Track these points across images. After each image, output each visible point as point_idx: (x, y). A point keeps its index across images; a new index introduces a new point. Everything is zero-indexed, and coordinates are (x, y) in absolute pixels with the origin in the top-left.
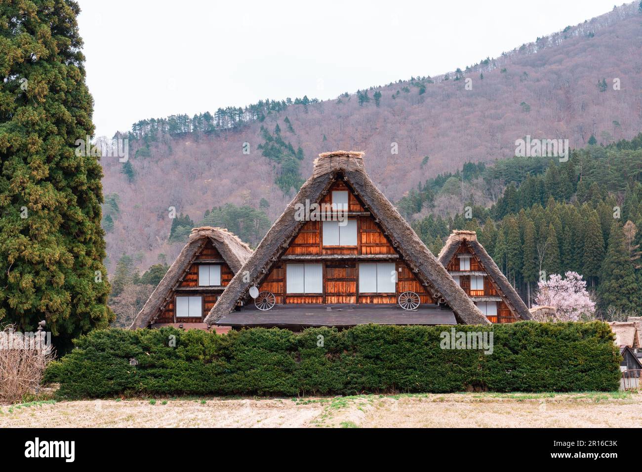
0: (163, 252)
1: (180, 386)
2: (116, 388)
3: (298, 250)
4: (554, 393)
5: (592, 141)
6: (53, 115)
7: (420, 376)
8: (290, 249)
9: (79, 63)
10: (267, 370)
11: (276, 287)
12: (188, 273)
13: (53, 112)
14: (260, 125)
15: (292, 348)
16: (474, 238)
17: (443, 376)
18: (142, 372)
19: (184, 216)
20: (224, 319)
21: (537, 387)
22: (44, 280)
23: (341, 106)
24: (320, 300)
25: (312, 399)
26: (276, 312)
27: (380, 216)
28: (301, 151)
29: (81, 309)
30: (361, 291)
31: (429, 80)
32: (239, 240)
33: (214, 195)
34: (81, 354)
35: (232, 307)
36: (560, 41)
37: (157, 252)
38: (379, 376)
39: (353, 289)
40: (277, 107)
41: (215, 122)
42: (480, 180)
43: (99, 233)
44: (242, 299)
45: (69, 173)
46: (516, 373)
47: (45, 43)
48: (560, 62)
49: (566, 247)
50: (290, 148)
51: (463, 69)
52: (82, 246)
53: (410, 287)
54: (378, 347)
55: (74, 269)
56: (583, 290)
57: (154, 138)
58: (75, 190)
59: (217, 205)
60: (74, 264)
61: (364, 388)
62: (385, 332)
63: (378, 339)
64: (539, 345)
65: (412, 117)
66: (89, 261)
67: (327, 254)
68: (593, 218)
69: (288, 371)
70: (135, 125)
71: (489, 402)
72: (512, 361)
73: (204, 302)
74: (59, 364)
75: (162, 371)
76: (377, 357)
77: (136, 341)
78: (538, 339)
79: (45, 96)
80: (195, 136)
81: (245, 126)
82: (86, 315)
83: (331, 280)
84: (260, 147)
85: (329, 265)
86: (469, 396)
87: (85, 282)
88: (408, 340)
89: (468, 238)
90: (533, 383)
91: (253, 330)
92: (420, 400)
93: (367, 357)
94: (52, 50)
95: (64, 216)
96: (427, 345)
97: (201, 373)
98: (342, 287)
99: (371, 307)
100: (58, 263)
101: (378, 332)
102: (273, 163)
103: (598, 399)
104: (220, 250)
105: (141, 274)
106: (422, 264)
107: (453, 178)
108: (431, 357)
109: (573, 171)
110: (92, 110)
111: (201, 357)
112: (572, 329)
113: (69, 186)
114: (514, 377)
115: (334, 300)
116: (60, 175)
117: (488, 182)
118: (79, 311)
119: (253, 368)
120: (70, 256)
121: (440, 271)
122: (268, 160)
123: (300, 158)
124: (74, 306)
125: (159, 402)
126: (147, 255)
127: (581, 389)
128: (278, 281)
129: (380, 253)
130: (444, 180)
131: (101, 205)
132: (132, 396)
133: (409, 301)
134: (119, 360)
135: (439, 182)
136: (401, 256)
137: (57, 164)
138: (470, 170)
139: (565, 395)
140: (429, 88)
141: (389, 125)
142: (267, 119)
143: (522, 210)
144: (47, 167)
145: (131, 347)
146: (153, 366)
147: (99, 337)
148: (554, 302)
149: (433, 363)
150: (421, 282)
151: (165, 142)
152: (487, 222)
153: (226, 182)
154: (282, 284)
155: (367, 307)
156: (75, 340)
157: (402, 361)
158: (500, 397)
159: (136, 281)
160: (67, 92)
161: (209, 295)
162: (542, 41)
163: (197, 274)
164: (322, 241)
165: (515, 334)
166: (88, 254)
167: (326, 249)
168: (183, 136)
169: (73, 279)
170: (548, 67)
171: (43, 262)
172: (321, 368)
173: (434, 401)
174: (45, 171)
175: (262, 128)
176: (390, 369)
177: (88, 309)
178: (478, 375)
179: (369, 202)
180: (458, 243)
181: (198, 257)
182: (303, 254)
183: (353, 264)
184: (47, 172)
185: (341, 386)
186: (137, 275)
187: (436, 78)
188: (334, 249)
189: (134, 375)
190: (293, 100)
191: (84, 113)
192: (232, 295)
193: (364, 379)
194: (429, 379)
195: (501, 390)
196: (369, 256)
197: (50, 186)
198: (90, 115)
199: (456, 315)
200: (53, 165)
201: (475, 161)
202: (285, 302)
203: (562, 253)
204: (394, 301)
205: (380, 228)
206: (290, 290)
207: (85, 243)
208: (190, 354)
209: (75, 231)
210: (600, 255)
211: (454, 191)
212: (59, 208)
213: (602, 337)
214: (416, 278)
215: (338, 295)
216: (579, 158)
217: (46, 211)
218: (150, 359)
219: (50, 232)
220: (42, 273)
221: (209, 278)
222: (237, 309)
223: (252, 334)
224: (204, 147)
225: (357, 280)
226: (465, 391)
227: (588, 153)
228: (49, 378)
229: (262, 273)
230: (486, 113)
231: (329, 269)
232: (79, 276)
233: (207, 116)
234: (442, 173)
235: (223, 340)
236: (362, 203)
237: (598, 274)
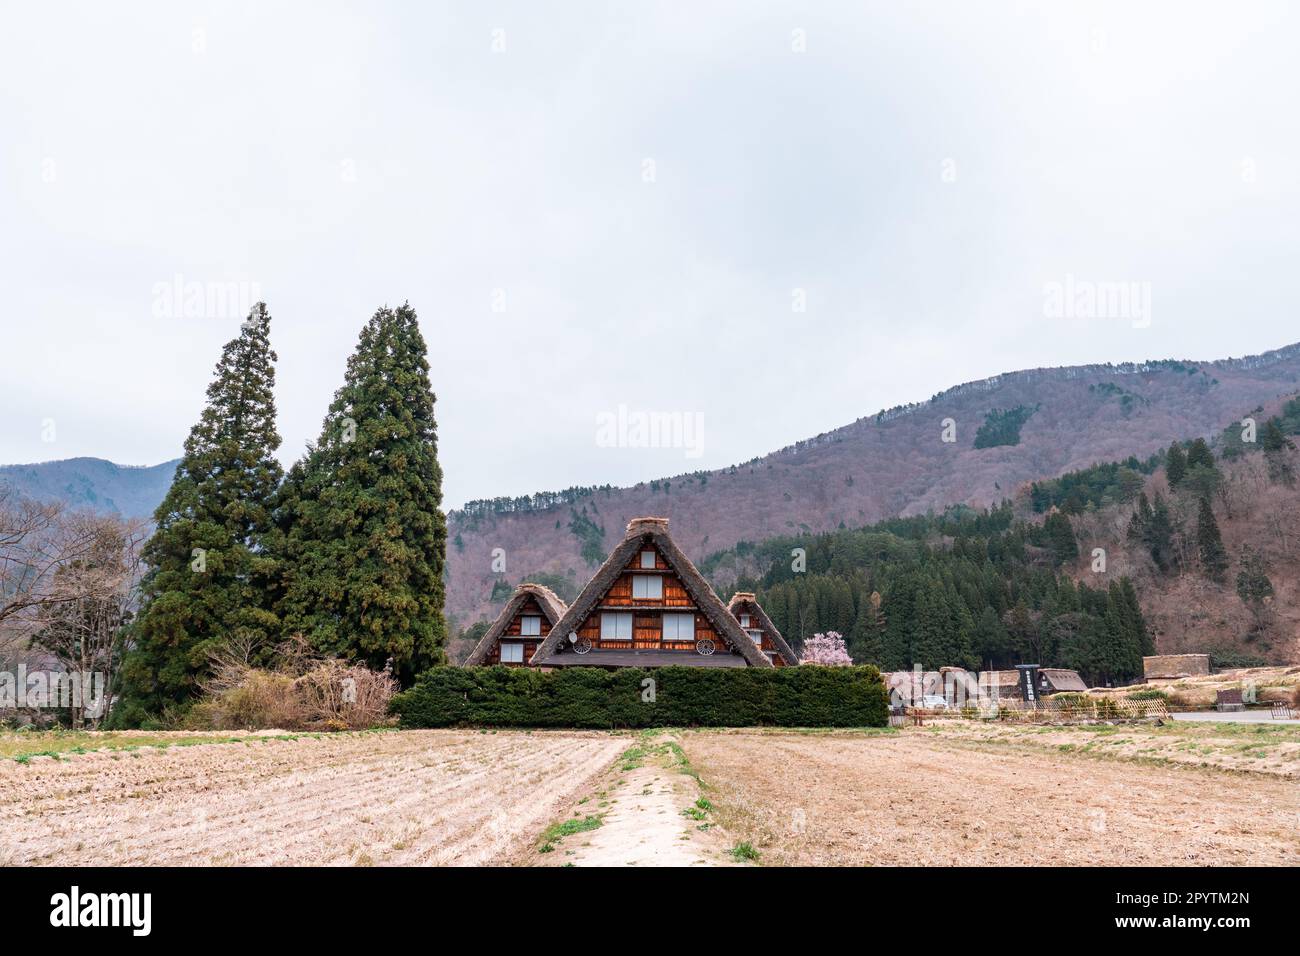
0: (485, 612)
1: (509, 718)
2: (452, 719)
3: (612, 601)
4: (833, 728)
5: (842, 526)
6: (409, 484)
7: (718, 712)
8: (605, 601)
9: (433, 443)
10: (584, 704)
11: (592, 634)
12: (512, 624)
13: (409, 481)
14: (570, 507)
15: (607, 685)
16: (753, 600)
17: (737, 712)
18: (475, 705)
19: (504, 580)
20: (547, 660)
21: (818, 723)
22: (391, 624)
23: (637, 492)
24: (630, 645)
25: (624, 731)
26: (592, 655)
27: (682, 573)
28: (603, 529)
29: (422, 650)
30: (665, 638)
31: (709, 473)
32: (556, 597)
33: (530, 565)
34: (422, 688)
35: (554, 650)
36: (815, 445)
37: (480, 612)
38: (683, 711)
39: (658, 637)
40: (584, 493)
41: (533, 504)
42: (751, 556)
43: (442, 586)
44: (563, 643)
45: (419, 533)
46: (800, 710)
47: (408, 426)
48: (815, 461)
49: (824, 613)
50: (594, 526)
51: (737, 465)
52: (427, 597)
53: (707, 636)
54: (682, 686)
55: (419, 616)
56: (842, 648)
57: (482, 516)
58: (424, 547)
59: (532, 573)
60: (419, 611)
61: (668, 722)
62: (687, 672)
63: (681, 678)
64: (819, 686)
65: (694, 503)
66: (432, 609)
67: (636, 605)
68: (845, 589)
69: (603, 706)
70: (466, 504)
71: (778, 735)
72: (796, 700)
73: (525, 649)
74: (402, 696)
75: (492, 704)
76: (680, 695)
77: (471, 676)
78: (818, 680)
79: (403, 468)
80: (516, 515)
81: (558, 508)
82: (427, 656)
83: (639, 628)
84: (570, 525)
85: (637, 615)
86: (760, 730)
87: (427, 627)
88: (707, 680)
89: (748, 599)
90: (815, 719)
91: (573, 669)
92: (718, 733)
93: (672, 694)
94: (412, 431)
95: (413, 569)
96: (723, 684)
97: (527, 706)
98: (648, 634)
99: (673, 652)
100: (405, 610)
101: (680, 672)
102: (580, 539)
103: (871, 733)
104: (541, 605)
105: (465, 631)
106: (717, 615)
107: (729, 555)
108: (726, 695)
109: (828, 550)
110: (441, 481)
111: (528, 692)
112: (847, 672)
113: (418, 543)
114: (798, 713)
115: (642, 645)
116: (411, 535)
117: (758, 558)
118: (420, 652)
119: (573, 702)
120: (416, 604)
121: (732, 622)
122: (575, 535)
123: (603, 535)
124: (416, 648)
125: (489, 732)
126: (471, 614)
127: (856, 725)
128: (594, 628)
129: (682, 606)
130: (722, 555)
131: (444, 561)
132: (465, 727)
133: (706, 647)
134: (455, 694)
135: (717, 557)
136: (699, 607)
137: (410, 525)
138: (743, 548)
139: (843, 730)
140: (710, 480)
141: (676, 510)
142: (576, 502)
143: (786, 582)
144: (401, 527)
145: (467, 682)
146: (485, 699)
147: (439, 673)
148: (818, 657)
149: (728, 701)
150: (716, 631)
151: (490, 519)
152: (758, 590)
153: (540, 553)
154: (597, 630)
155: (669, 652)
156: (417, 676)
157: (703, 698)
158: (787, 731)
159: (461, 636)
160: (422, 465)
161: (530, 644)
162: (800, 445)
163: (520, 624)
164: (632, 594)
165: (798, 676)
166: (431, 603)
167: (635, 601)
168: (507, 514)
169: (417, 624)
170: (805, 466)
171: (392, 608)
172: (632, 703)
173: (731, 734)
174: (400, 530)
175: (572, 509)
176: (691, 705)
177: (428, 651)
178: (767, 711)
179: (673, 562)
180: (739, 603)
181: (521, 610)
182: (615, 605)
183: (658, 614)
184: (400, 531)
185: (649, 720)
186: (461, 631)
187: (715, 472)
188: (642, 602)
189: (469, 707)
190: (598, 487)
191: (435, 484)
192: (554, 640)
193: (669, 714)
194: (725, 714)
195: (787, 725)
196: (673, 608)
197: (402, 543)
198: (439, 485)
199: (746, 660)
200: (405, 526)
201: (747, 540)
202: (599, 647)
203: (820, 618)
204: (692, 647)
205: (681, 584)
206: (604, 637)
207: (428, 593)
208: (518, 689)
209: (421, 582)
210: (852, 621)
211: (728, 565)
212: (409, 562)
213: (872, 679)
214: (712, 627)
215: (645, 641)
216: (833, 539)
217: (397, 565)
218: (483, 693)
219: (400, 583)
220: (390, 618)
221: (531, 628)
222: (558, 652)
223: (572, 672)
224: (523, 524)
225: (661, 629)
226: (756, 725)
227: (838, 535)
228: (394, 708)
229: (580, 621)
230: (757, 501)
231: (638, 619)
232: (422, 622)
233: (527, 499)
234: (720, 550)
235: (546, 677)
236: (666, 562)
237: (851, 636)
